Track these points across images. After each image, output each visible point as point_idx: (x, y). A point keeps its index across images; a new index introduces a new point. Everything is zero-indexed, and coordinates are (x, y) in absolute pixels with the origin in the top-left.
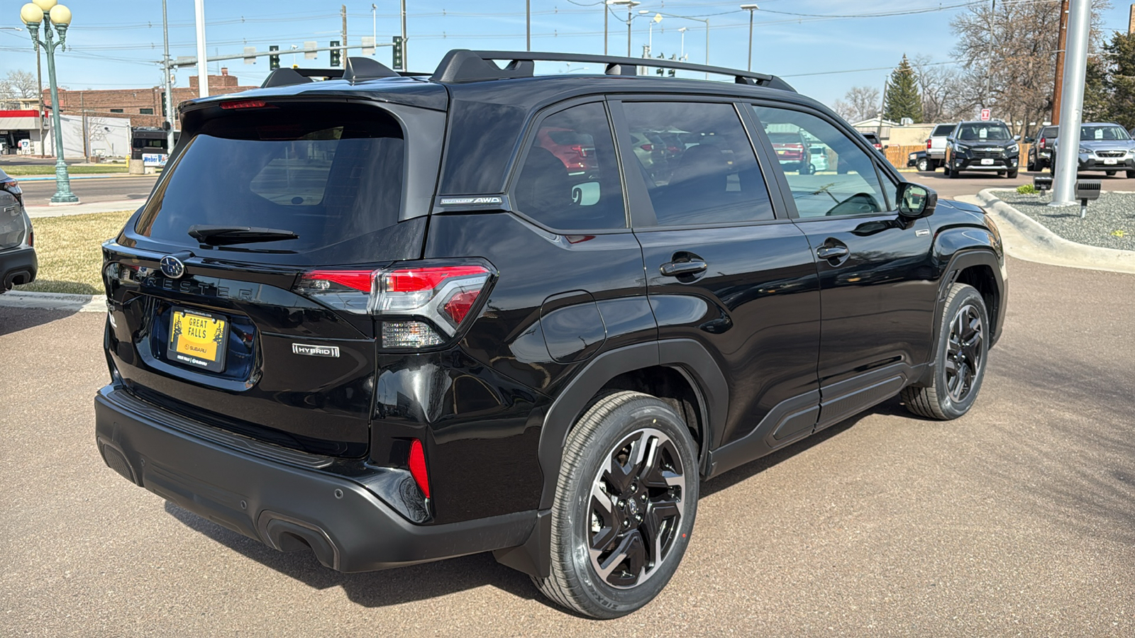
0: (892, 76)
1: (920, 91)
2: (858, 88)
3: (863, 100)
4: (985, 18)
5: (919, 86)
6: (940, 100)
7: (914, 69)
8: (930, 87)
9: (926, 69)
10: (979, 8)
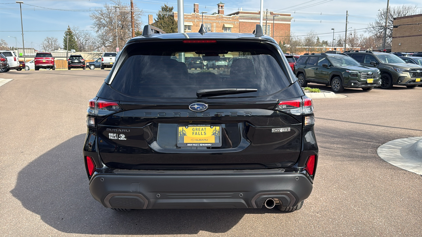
0: (65, 34)
1: (76, 40)
2: (49, 37)
3: (52, 42)
4: (102, 15)
5: (76, 38)
6: (84, 43)
7: (73, 31)
8: (80, 38)
9: (78, 32)
10: (99, 11)
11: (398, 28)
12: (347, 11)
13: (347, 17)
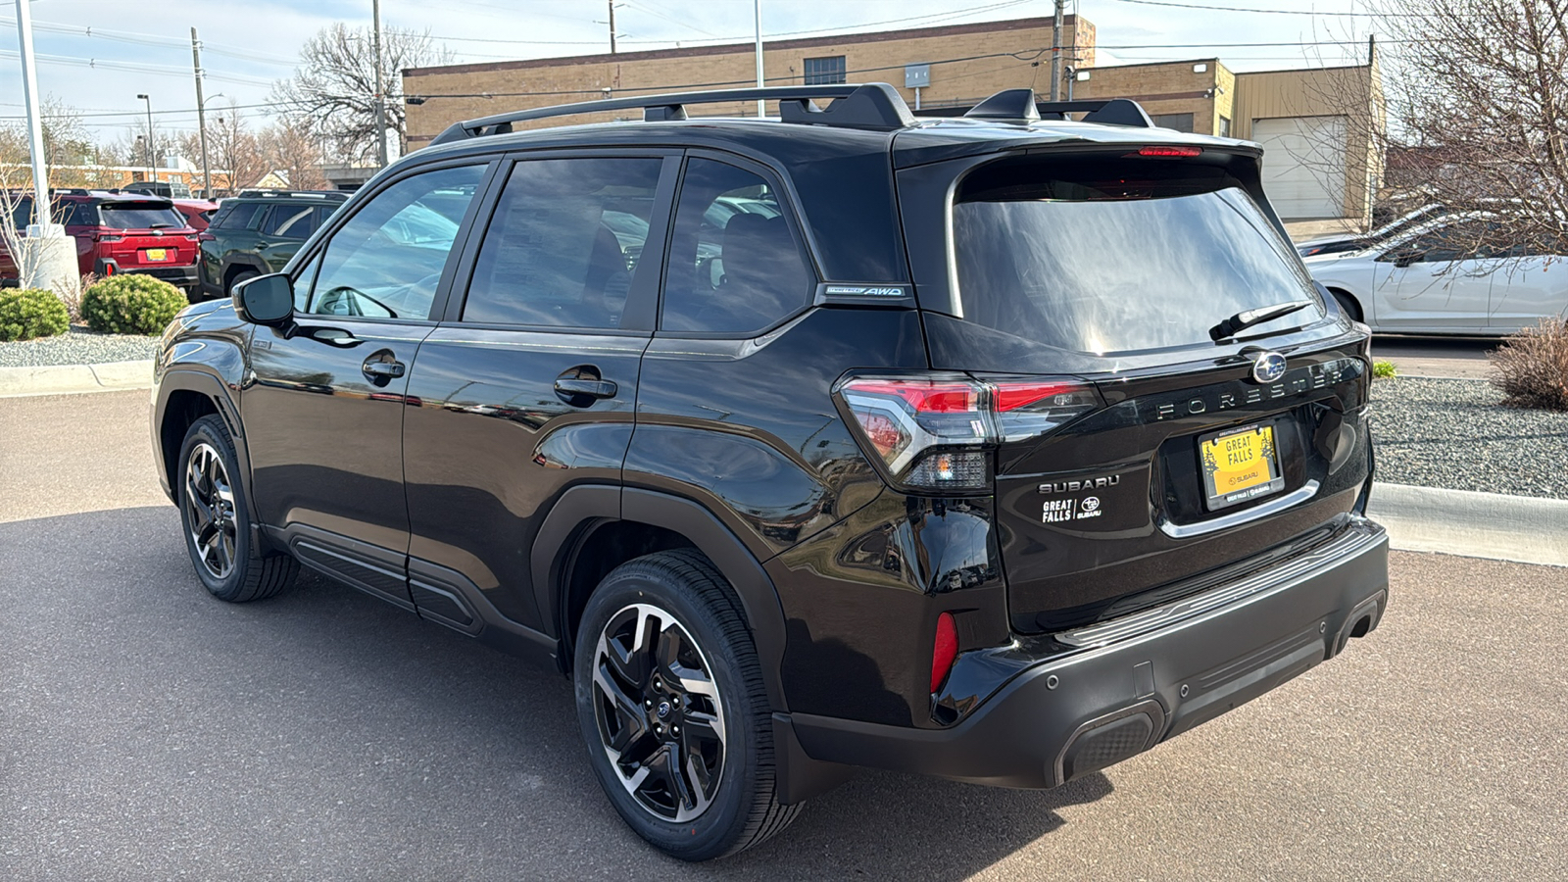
11: (423, 105)
12: (193, 30)
13: (195, 53)
